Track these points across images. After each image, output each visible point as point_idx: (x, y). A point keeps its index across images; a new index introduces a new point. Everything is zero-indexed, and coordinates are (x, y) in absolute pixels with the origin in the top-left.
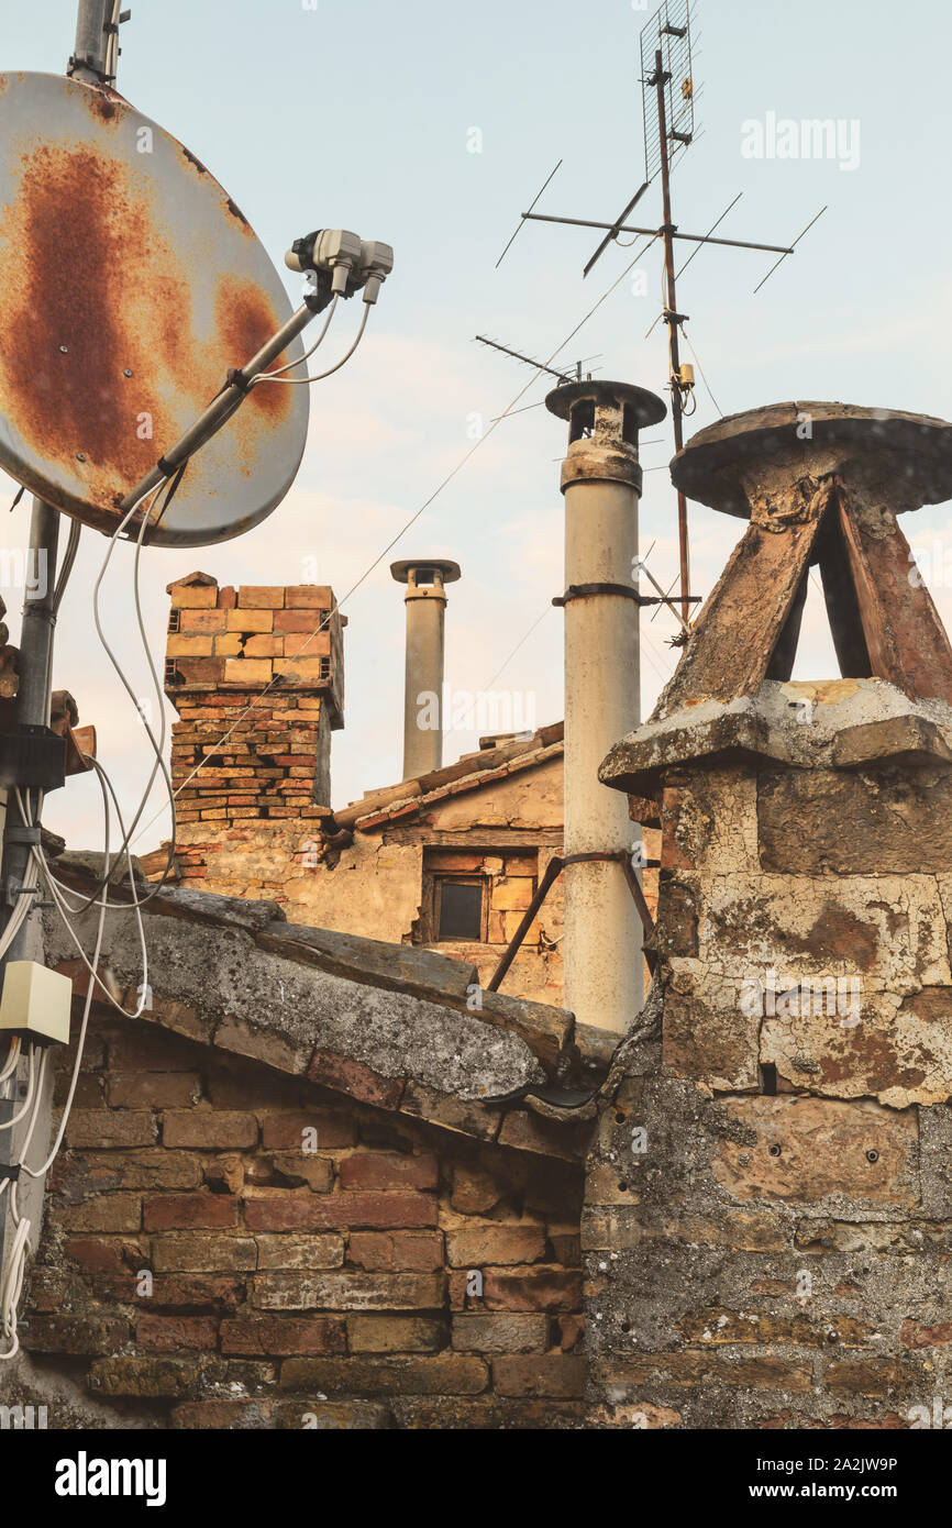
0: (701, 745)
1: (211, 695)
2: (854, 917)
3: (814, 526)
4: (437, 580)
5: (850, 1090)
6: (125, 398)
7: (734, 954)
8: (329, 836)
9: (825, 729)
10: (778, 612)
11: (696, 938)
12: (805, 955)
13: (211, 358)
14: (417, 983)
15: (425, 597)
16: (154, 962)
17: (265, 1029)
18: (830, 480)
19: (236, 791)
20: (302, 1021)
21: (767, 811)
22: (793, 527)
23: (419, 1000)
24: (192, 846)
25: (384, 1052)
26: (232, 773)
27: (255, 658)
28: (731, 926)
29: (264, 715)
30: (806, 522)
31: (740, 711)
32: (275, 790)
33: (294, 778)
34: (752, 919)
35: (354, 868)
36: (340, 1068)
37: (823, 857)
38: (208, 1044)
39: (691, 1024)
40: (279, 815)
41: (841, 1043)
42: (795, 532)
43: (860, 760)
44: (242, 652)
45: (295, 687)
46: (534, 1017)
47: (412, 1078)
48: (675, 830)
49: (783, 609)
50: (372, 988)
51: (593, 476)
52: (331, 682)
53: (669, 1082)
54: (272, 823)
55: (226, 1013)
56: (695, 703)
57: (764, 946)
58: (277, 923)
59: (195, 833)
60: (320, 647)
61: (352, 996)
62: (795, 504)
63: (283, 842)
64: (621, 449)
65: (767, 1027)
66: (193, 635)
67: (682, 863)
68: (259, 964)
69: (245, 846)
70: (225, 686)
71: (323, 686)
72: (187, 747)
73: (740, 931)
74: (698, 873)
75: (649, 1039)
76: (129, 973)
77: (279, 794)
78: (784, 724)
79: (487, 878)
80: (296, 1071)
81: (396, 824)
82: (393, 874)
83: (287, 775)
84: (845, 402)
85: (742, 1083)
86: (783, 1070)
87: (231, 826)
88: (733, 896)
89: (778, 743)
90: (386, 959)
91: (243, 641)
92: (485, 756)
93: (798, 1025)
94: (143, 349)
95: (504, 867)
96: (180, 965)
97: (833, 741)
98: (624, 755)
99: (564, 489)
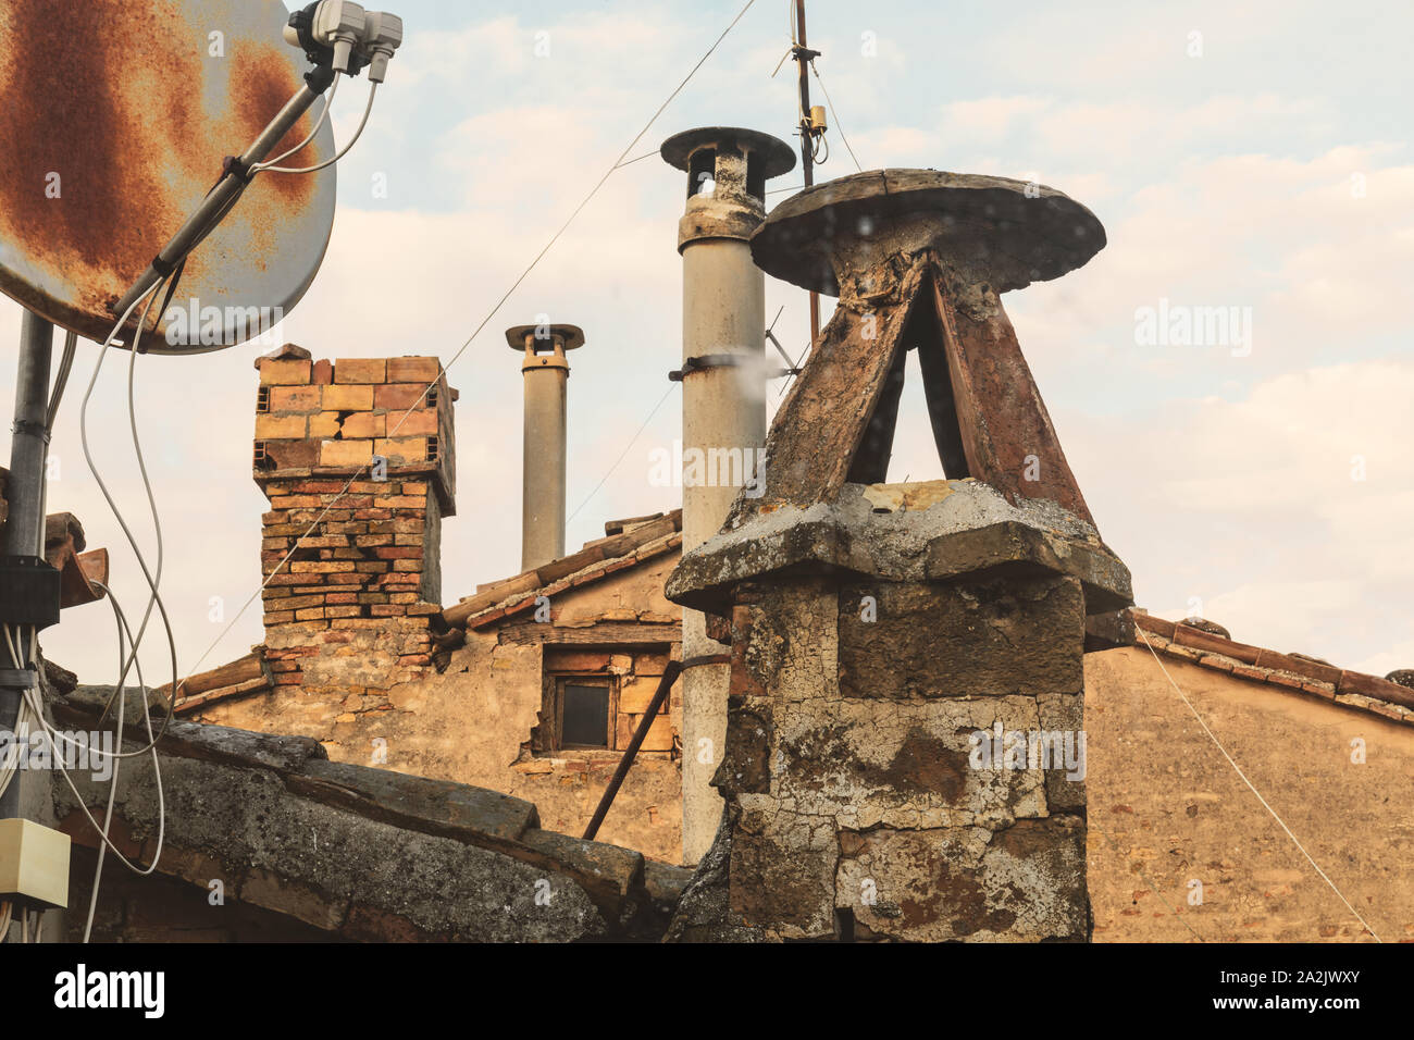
0: (773, 558)
1: (306, 481)
2: (941, 744)
3: (904, 309)
4: (557, 348)
5: (934, 934)
6: (124, 186)
7: (809, 788)
8: (438, 636)
9: (916, 538)
10: (861, 407)
11: (767, 772)
12: (887, 788)
13: (224, 136)
14: (465, 827)
15: (545, 366)
16: (174, 809)
17: (295, 881)
18: (925, 256)
19: (334, 588)
20: (336, 872)
21: (850, 630)
22: (885, 309)
23: (467, 845)
24: (286, 650)
25: (427, 904)
26: (329, 568)
27: (354, 439)
28: (806, 757)
29: (365, 504)
30: (898, 303)
31: (815, 519)
32: (378, 586)
33: (399, 572)
34: (828, 749)
35: (467, 670)
36: (379, 922)
37: (909, 680)
38: (234, 898)
39: (762, 866)
40: (382, 613)
41: (925, 884)
42: (886, 315)
43: (956, 572)
44: (340, 432)
45: (398, 471)
46: (597, 859)
47: (457, 931)
48: (746, 652)
49: (867, 404)
50: (415, 833)
51: (713, 234)
52: (439, 465)
53: (736, 931)
54: (374, 623)
55: (253, 864)
56: (771, 509)
57: (841, 779)
58: (314, 762)
59: (289, 636)
60: (427, 425)
61: (392, 842)
62: (886, 283)
63: (387, 643)
64: (744, 203)
65: (844, 867)
66: (285, 414)
67: (753, 689)
68: (290, 809)
69: (346, 649)
70: (321, 470)
71: (429, 468)
72: (279, 540)
73: (816, 763)
74: (770, 700)
75: (714, 884)
76: (147, 822)
77: (383, 590)
78: (868, 533)
79: (614, 678)
80: (330, 926)
81: (510, 621)
82: (511, 676)
83: (390, 569)
84: (940, 169)
85: (816, 930)
86: (861, 915)
87: (330, 626)
88: (808, 724)
89: (861, 553)
90: (435, 799)
91: (341, 421)
92: (610, 543)
93: (878, 864)
94: (146, 128)
95: (633, 665)
96: (203, 813)
97: (925, 551)
98: (692, 569)
99: (681, 249)
